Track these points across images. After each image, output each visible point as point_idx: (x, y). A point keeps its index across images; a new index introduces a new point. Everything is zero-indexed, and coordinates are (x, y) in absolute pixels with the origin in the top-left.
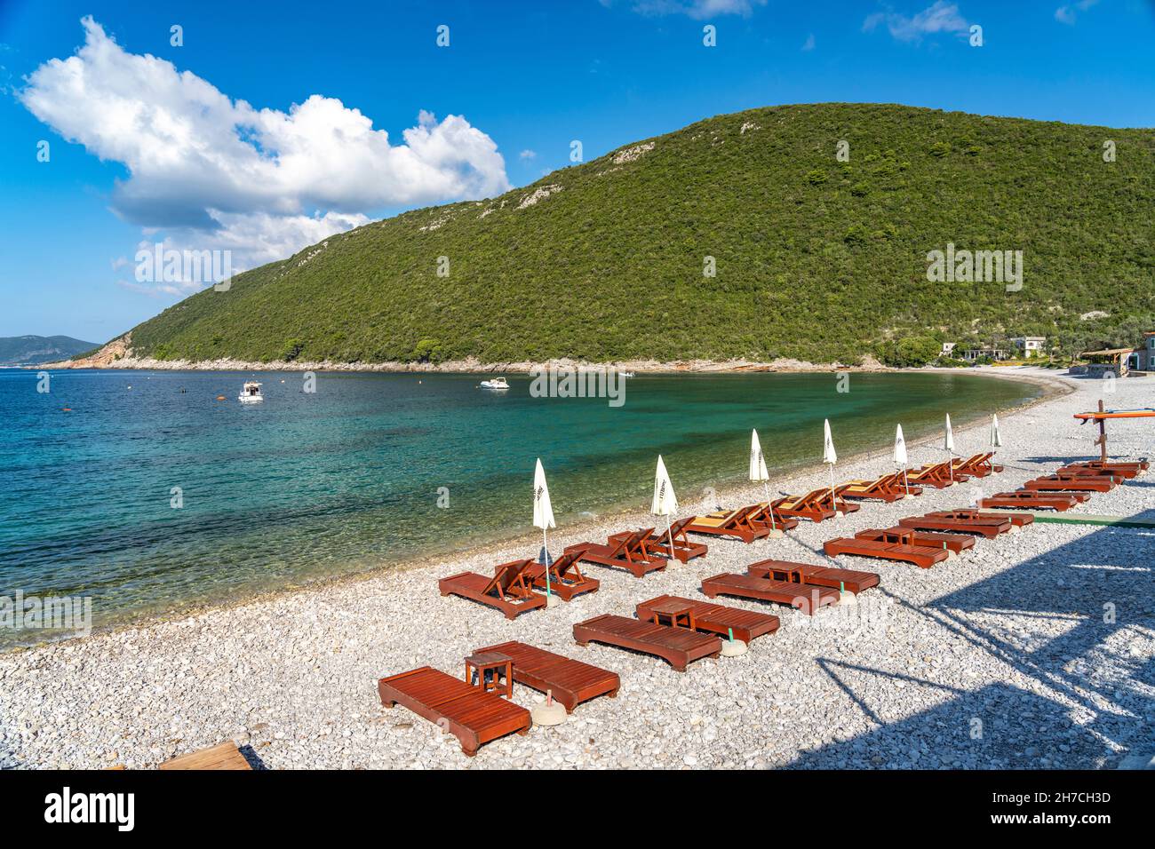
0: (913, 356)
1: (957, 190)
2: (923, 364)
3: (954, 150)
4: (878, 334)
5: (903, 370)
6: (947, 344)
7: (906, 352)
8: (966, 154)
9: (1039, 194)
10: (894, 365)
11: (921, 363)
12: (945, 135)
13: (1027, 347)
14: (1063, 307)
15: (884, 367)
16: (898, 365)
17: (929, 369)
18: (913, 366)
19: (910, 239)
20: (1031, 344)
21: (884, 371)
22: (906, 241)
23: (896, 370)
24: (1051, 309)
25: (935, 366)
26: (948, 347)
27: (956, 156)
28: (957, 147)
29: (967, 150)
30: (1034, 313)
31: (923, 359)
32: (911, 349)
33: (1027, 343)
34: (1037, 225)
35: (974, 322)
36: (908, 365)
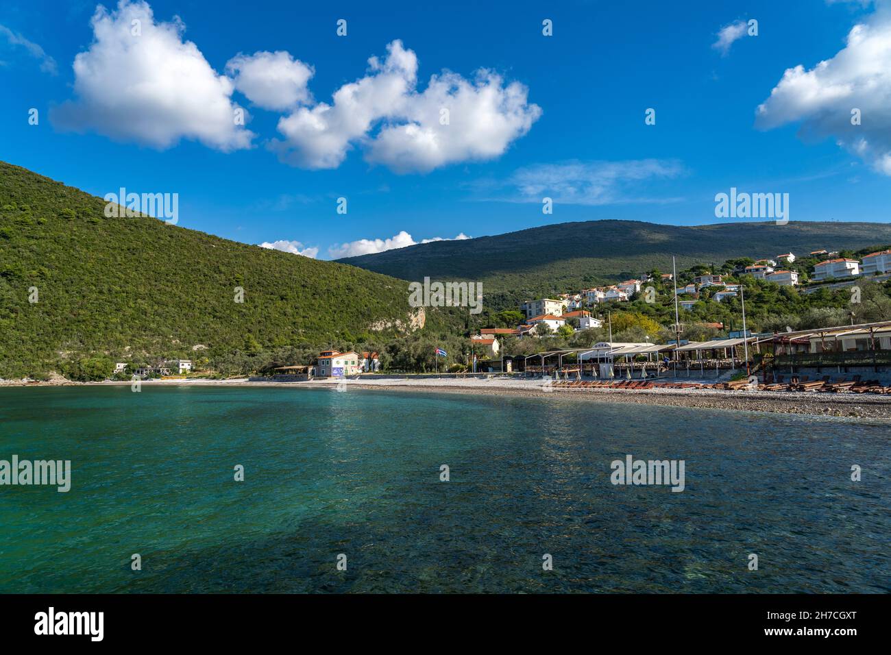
0: (96, 373)
1: (88, 249)
2: (103, 378)
3: (78, 217)
4: (56, 355)
5: (88, 383)
6: (120, 364)
7: (90, 370)
8: (88, 222)
9: (146, 262)
10: (79, 379)
11: (101, 378)
12: (69, 203)
13: (181, 367)
14: (180, 341)
15: (70, 381)
16: (81, 379)
17: (108, 382)
18: (95, 380)
19: (61, 280)
20: (183, 365)
21: (69, 384)
22: (57, 282)
23: (78, 383)
24: (174, 341)
25: (113, 380)
26: (120, 366)
27: (79, 222)
28: (80, 215)
29: (88, 219)
30: (164, 344)
31: (103, 375)
32: (93, 367)
33: (181, 364)
34: (150, 283)
35: (127, 348)
36: (91, 380)
